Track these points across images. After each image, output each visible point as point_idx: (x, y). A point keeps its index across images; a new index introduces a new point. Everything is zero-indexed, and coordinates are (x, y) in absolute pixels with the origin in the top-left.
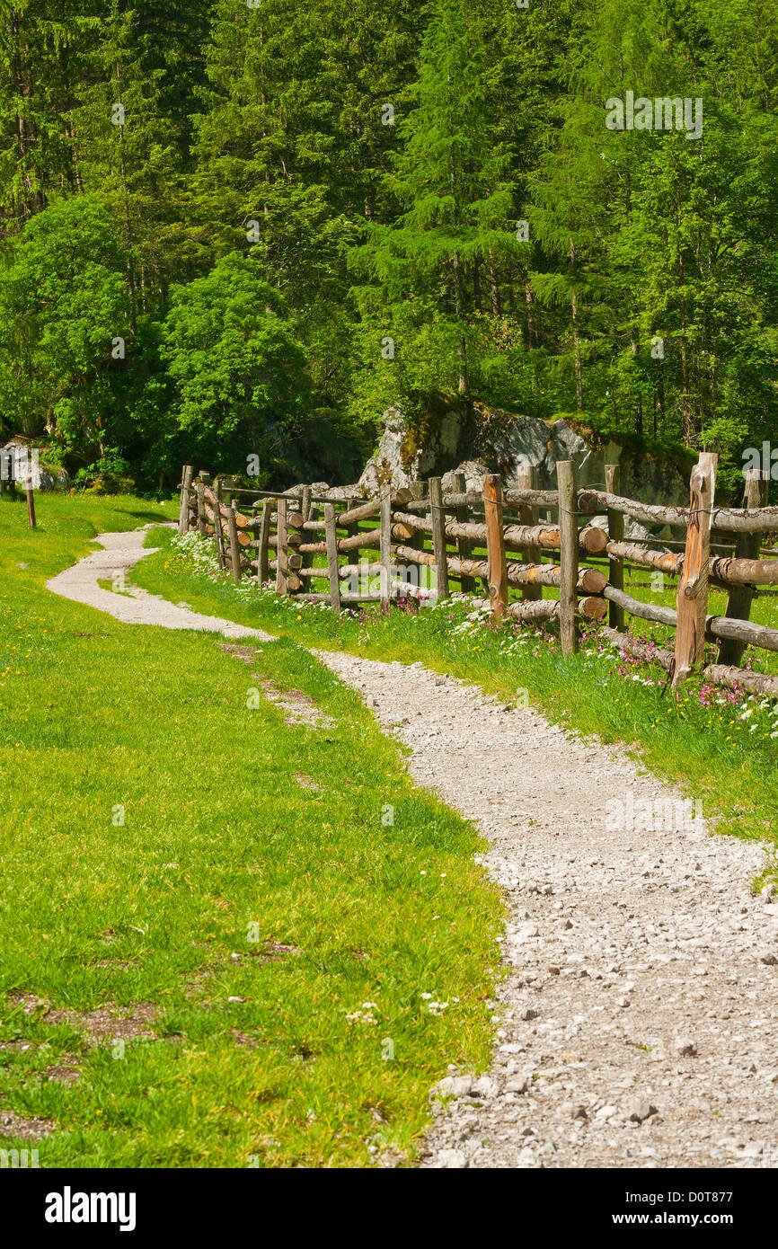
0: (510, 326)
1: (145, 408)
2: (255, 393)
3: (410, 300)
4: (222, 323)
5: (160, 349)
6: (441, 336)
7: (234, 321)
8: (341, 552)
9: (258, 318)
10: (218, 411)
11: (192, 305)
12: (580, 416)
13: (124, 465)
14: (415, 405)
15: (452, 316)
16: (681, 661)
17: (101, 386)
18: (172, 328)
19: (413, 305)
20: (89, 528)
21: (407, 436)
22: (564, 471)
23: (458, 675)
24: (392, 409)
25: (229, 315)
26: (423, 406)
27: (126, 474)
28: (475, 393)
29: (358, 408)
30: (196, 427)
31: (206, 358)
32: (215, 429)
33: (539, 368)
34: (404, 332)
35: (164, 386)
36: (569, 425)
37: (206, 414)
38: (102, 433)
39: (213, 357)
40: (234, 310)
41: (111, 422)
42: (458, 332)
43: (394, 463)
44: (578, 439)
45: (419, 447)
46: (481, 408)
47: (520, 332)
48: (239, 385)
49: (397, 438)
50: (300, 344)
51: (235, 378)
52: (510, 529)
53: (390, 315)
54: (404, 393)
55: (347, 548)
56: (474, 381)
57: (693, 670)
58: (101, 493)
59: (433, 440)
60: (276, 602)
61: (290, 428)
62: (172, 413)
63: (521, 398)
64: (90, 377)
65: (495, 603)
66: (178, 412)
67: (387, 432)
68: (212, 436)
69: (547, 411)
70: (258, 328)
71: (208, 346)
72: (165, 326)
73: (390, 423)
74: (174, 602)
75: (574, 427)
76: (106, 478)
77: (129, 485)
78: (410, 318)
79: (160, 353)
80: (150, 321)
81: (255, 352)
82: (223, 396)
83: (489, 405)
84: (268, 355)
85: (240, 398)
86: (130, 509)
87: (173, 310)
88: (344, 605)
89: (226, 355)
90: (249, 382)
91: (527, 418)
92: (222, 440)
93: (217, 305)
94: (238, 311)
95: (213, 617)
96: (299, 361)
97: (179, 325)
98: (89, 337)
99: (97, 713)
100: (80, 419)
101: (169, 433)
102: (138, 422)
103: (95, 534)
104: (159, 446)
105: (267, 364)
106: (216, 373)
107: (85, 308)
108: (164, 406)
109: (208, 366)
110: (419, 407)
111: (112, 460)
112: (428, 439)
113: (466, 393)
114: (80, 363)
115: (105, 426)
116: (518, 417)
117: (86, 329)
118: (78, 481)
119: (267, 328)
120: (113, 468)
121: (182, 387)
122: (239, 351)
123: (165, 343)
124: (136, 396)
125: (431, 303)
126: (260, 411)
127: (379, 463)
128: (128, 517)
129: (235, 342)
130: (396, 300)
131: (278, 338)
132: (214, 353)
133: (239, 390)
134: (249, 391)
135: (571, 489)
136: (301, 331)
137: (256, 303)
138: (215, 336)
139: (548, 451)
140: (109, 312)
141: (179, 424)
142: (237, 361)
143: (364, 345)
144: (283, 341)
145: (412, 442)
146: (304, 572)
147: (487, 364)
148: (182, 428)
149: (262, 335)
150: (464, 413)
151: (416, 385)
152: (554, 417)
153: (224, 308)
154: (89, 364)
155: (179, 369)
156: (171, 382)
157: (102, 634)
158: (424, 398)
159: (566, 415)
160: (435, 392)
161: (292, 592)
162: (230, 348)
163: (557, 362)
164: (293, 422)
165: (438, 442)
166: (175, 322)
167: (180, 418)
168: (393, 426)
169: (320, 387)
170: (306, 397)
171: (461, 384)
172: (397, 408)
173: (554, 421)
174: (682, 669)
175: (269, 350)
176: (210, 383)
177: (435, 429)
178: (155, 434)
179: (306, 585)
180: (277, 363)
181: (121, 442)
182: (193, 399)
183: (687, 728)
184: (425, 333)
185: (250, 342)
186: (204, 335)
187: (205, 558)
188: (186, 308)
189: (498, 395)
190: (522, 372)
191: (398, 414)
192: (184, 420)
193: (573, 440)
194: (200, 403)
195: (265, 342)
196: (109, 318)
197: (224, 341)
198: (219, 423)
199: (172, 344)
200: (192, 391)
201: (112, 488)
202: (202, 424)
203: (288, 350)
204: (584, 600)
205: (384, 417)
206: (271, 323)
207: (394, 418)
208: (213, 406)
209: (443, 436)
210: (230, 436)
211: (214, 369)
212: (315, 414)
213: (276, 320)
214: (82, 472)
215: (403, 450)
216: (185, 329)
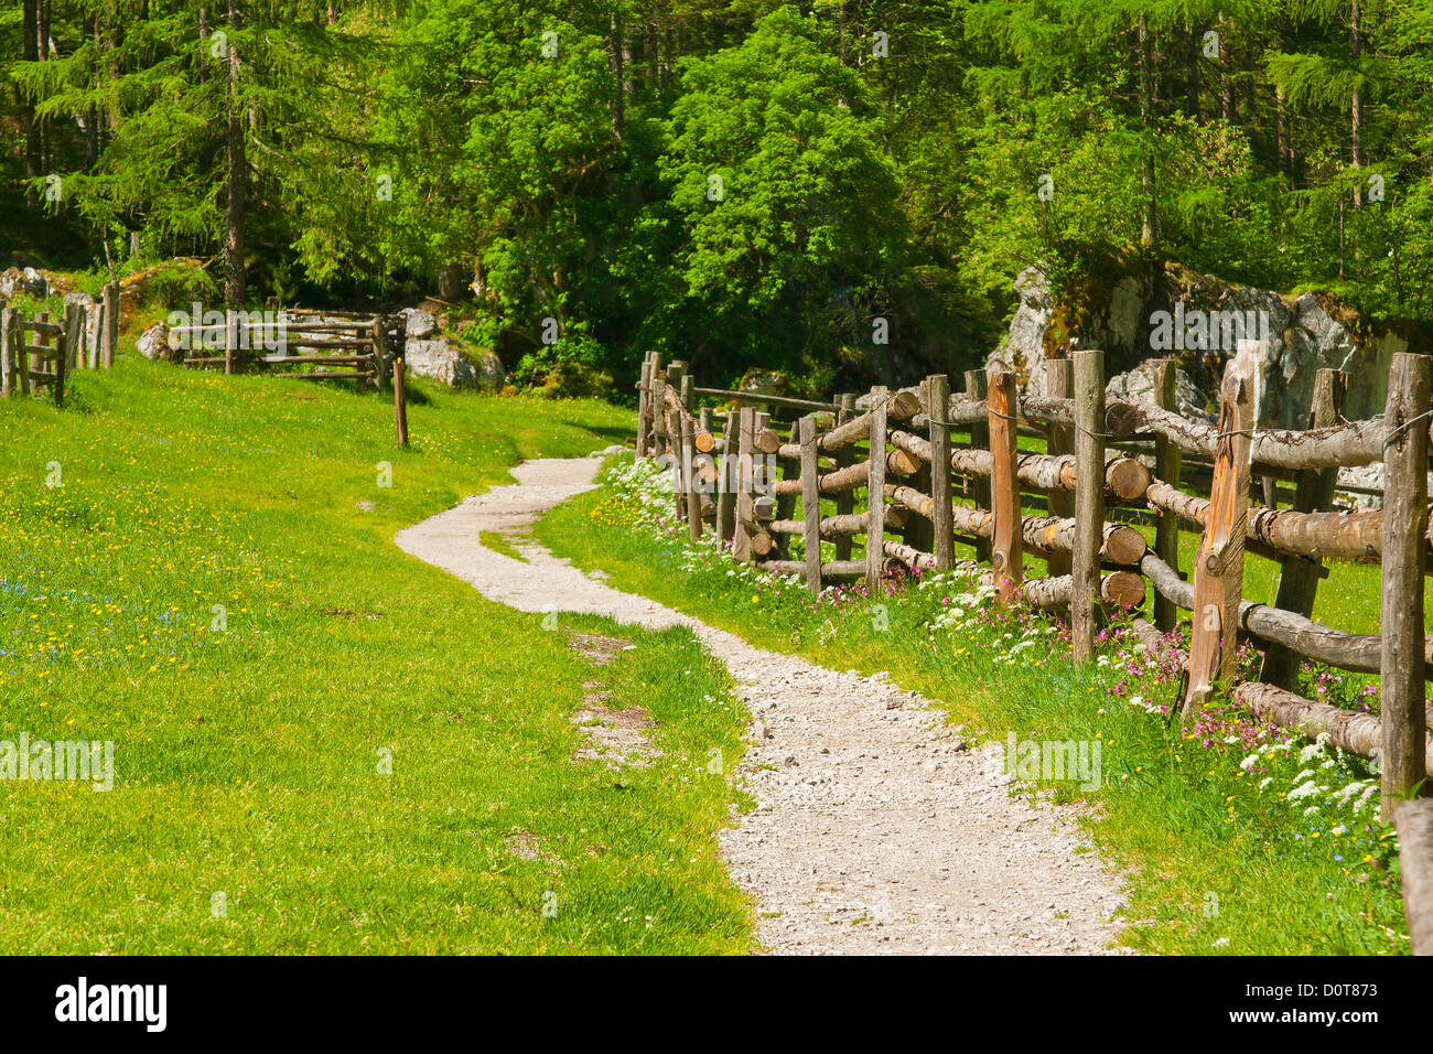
0: (1230, 139)
1: (634, 258)
2: (812, 239)
3: (1065, 92)
4: (762, 122)
5: (659, 163)
6: (1114, 152)
7: (781, 120)
8: (824, 494)
9: (821, 115)
10: (750, 267)
11: (714, 91)
12: (1339, 289)
13: (597, 351)
14: (1068, 265)
15: (1134, 120)
16: (1198, 675)
17: (563, 219)
18: (680, 130)
19: (1070, 101)
20: (510, 451)
21: (1055, 316)
22: (1084, 366)
23: (928, 694)
24: (1031, 269)
25: (773, 109)
26: (1080, 266)
27: (599, 366)
28: (1167, 248)
29: (978, 267)
30: (716, 292)
31: (734, 178)
32: (746, 296)
33: (1276, 210)
34: (1055, 144)
35: (665, 223)
36: (1319, 302)
37: (732, 270)
38: (563, 298)
39: (744, 178)
40: (783, 102)
41: (576, 279)
42: (1143, 146)
43: (1033, 359)
44: (1336, 327)
45: (1072, 334)
46: (1177, 272)
47: (1247, 150)
48: (786, 225)
49: (1039, 317)
50: (889, 161)
51: (780, 210)
52: (1027, 461)
53: (1033, 116)
54: (1052, 244)
55: (832, 488)
56: (1167, 228)
57: (1216, 689)
58: (554, 395)
59: (1097, 323)
60: (731, 573)
61: (871, 297)
62: (677, 267)
63: (1244, 256)
64: (546, 203)
65: (1000, 579)
66: (687, 267)
67: (1023, 307)
68: (740, 306)
69: (1288, 280)
70: (820, 131)
71: (739, 160)
72: (669, 125)
73: (1027, 293)
74: (585, 570)
75: (1329, 308)
76: (567, 371)
77: (603, 383)
78: (1064, 121)
79: (659, 169)
80: (645, 116)
81: (814, 170)
82: (759, 242)
83: (1192, 268)
84: (836, 177)
85: (787, 246)
86: (592, 423)
87: (683, 100)
88: (826, 581)
89: (767, 174)
90: (803, 220)
91: (1254, 291)
92: (756, 313)
93: (754, 94)
94: (791, 104)
95: (635, 596)
96: (886, 189)
97: (691, 124)
98: (544, 140)
99: (269, 733)
100: (527, 272)
101: (672, 300)
102: (622, 281)
103: (519, 459)
104: (653, 322)
105: (833, 192)
106: (750, 205)
107: (540, 92)
108: (664, 257)
109: (737, 192)
110: (1075, 267)
111: (578, 342)
112: (1087, 320)
113: (1153, 247)
114: (528, 181)
115: (565, 285)
116: (1237, 288)
117: (539, 127)
118: (520, 374)
119: (835, 133)
120: (578, 354)
121: (694, 225)
122: (787, 170)
123: (668, 153)
124: (622, 238)
125: (1100, 99)
126: (823, 267)
127: (1009, 358)
128: (584, 435)
129: (782, 154)
130: (1042, 92)
131: (851, 149)
132: (748, 172)
133: (786, 233)
134: (803, 236)
135: (1095, 396)
136: (891, 138)
137: (818, 91)
138: (750, 144)
139: (1284, 345)
140: (577, 100)
141: (687, 285)
142: (784, 184)
143: (988, 164)
144: (862, 156)
145: (1061, 325)
146: (776, 526)
147: (1188, 202)
148: (692, 292)
149: (826, 143)
150: (1149, 280)
151: (1071, 232)
152: (1297, 289)
153: (765, 98)
154: (543, 184)
155: (689, 197)
156: (675, 216)
157: (371, 612)
158: (1083, 254)
159: (1316, 287)
160: (1102, 245)
161: (761, 558)
162: (774, 163)
163: (1307, 201)
164: (874, 288)
165: (1104, 326)
166: (686, 119)
167: (689, 276)
168: (1033, 298)
169: (924, 232)
170: (896, 247)
171: (1146, 233)
172: (1039, 268)
173: (1298, 295)
174: (1198, 688)
175: (837, 168)
176: (739, 219)
177: (1099, 303)
178: (648, 302)
179: (780, 547)
180: (850, 191)
181: (591, 313)
182: (710, 246)
183: (1177, 780)
184: (1087, 147)
185: (805, 155)
186: (732, 142)
187: (658, 502)
188: (705, 96)
189: (1206, 252)
190: (1248, 214)
191: (1041, 277)
192: (695, 279)
193: (1326, 329)
194: (722, 253)
195: (830, 154)
196: (578, 110)
197: (764, 153)
198: (751, 286)
199: (679, 155)
200: (709, 233)
201: (575, 387)
202: (725, 287)
203: (868, 169)
204: (1107, 576)
205: (1018, 283)
206: (840, 123)
207: (1034, 285)
208: (743, 257)
209: (1113, 317)
210: (770, 307)
211: (747, 197)
212: (912, 276)
213: (849, 120)
214: (527, 361)
215: (1047, 339)
216: (701, 131)
